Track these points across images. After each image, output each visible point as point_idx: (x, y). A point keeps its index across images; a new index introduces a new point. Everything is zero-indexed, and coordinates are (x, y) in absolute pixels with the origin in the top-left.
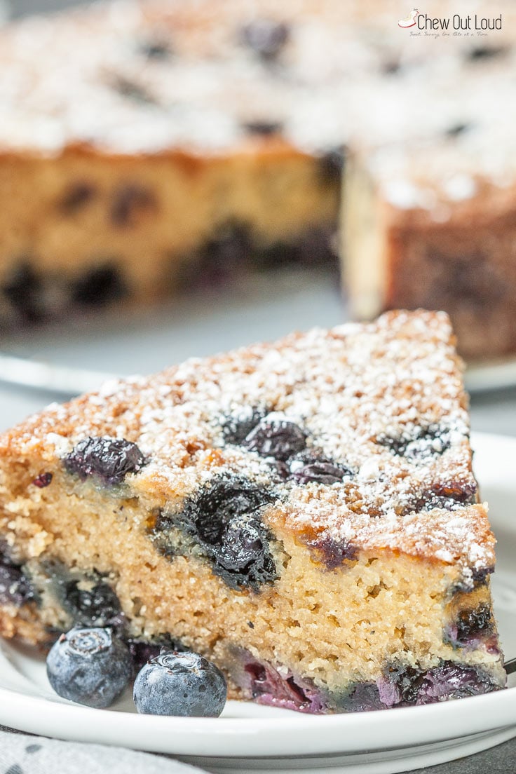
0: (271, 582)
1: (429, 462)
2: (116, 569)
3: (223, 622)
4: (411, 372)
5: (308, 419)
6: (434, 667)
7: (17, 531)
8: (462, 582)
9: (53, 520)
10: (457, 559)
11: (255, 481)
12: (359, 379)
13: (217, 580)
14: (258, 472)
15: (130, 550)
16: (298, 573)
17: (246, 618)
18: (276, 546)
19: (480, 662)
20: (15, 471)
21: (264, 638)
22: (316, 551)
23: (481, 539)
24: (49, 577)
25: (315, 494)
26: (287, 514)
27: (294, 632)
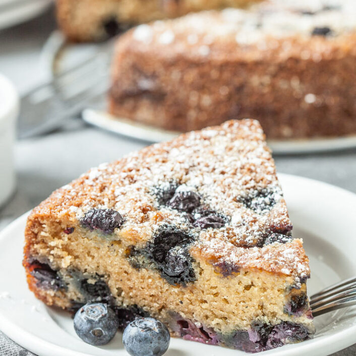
0: (193, 282)
1: (266, 212)
2: (107, 273)
3: (166, 300)
4: (248, 159)
5: (199, 187)
6: (278, 324)
7: (55, 255)
8: (295, 285)
9: (75, 250)
10: (291, 272)
11: (180, 228)
12: (222, 164)
13: (163, 281)
14: (180, 222)
15: (116, 265)
16: (207, 278)
17: (179, 299)
18: (196, 265)
19: (303, 322)
20: (53, 225)
21: (188, 308)
22: (217, 268)
23: (302, 260)
24: (71, 277)
25: (212, 235)
26: (201, 249)
27: (204, 306)
